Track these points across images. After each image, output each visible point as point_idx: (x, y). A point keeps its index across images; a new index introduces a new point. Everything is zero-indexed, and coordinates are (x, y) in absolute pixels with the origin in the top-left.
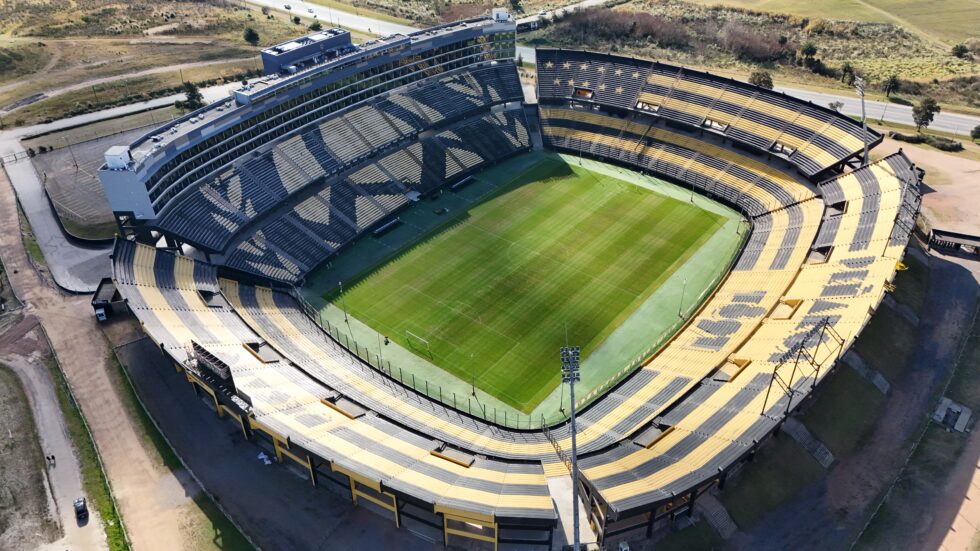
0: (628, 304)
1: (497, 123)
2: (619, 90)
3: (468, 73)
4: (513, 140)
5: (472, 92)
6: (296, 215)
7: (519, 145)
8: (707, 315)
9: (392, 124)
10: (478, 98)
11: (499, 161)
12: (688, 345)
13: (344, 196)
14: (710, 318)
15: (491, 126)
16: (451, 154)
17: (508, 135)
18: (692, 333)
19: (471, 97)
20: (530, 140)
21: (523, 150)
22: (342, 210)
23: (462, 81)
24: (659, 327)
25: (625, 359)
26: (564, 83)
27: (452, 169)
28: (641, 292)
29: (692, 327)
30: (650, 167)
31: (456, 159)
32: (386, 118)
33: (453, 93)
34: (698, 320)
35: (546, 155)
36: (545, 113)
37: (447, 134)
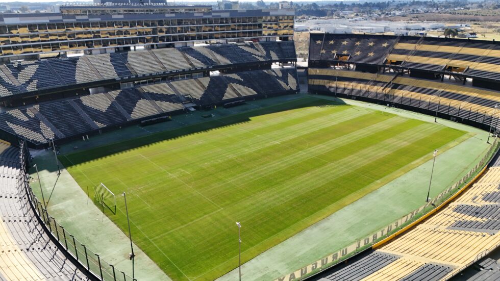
0: (364, 186)
1: (274, 74)
2: (372, 54)
3: (257, 43)
4: (284, 85)
5: (257, 53)
6: (80, 102)
7: (288, 88)
8: (465, 200)
9: (188, 60)
10: (261, 56)
11: (270, 96)
12: (442, 228)
13: (131, 98)
14: (470, 203)
15: (269, 76)
16: (232, 87)
17: (281, 82)
18: (447, 216)
19: (256, 55)
20: (297, 87)
21: (291, 92)
22: (123, 105)
23: (252, 46)
24: (402, 211)
25: (352, 238)
26: (329, 52)
27: (229, 94)
28: (381, 177)
29: (446, 211)
30: (395, 101)
31: (235, 90)
32: (185, 57)
33: (243, 51)
34: (453, 205)
35: (310, 96)
36: (312, 71)
37: (234, 76)
